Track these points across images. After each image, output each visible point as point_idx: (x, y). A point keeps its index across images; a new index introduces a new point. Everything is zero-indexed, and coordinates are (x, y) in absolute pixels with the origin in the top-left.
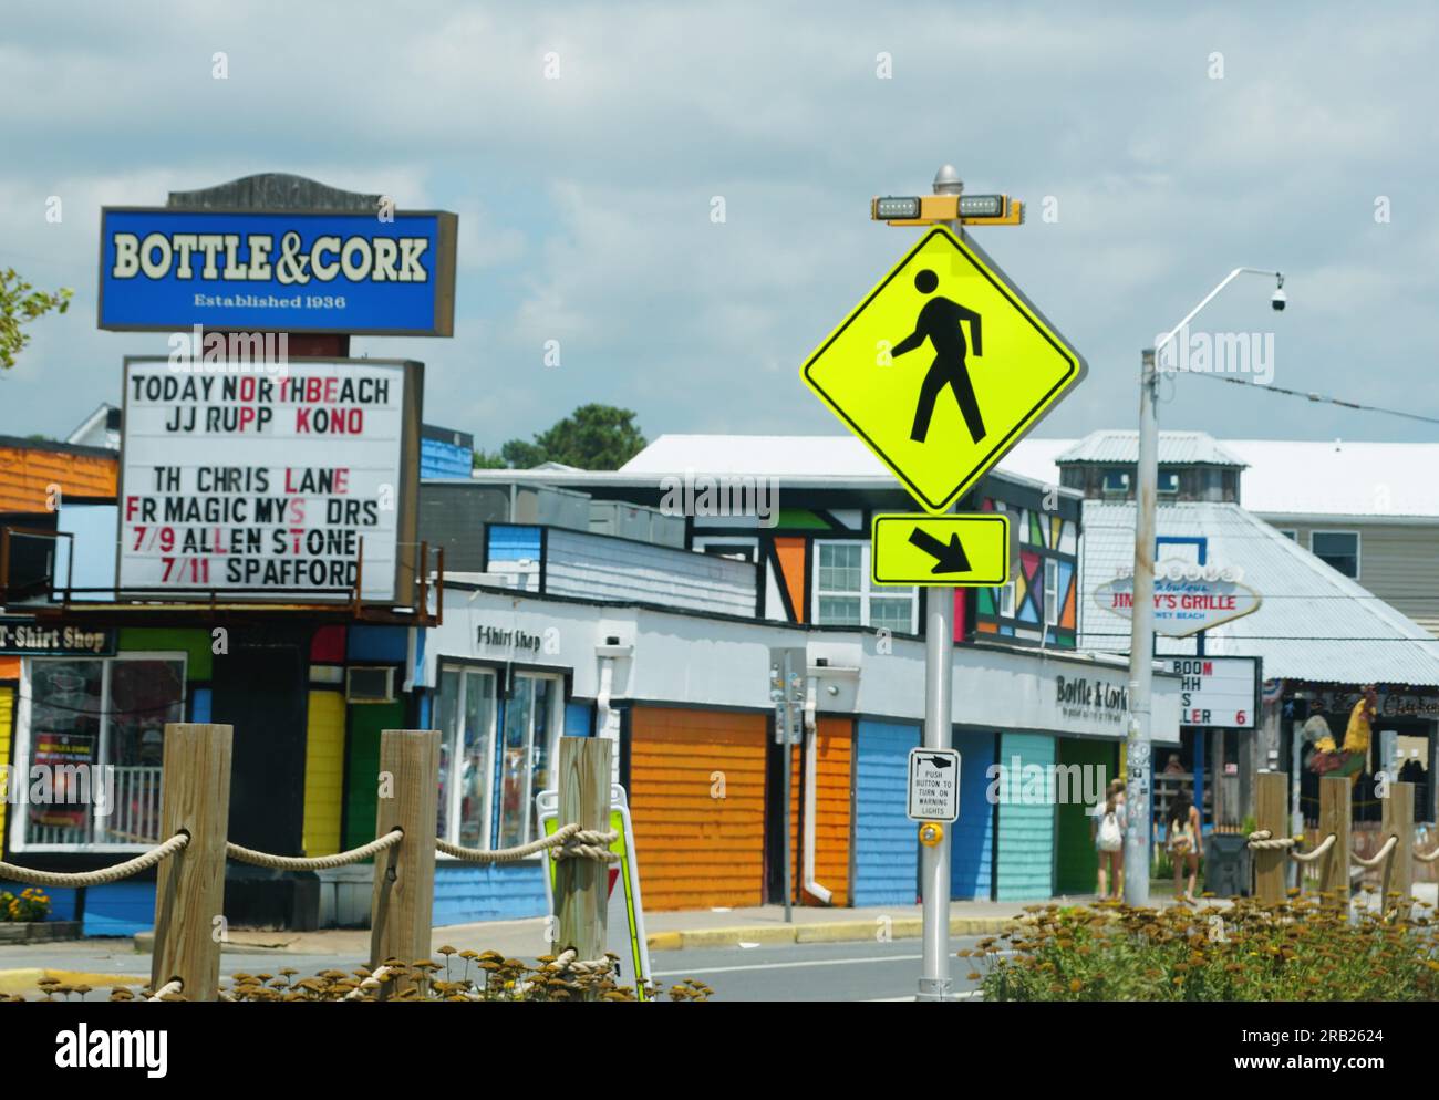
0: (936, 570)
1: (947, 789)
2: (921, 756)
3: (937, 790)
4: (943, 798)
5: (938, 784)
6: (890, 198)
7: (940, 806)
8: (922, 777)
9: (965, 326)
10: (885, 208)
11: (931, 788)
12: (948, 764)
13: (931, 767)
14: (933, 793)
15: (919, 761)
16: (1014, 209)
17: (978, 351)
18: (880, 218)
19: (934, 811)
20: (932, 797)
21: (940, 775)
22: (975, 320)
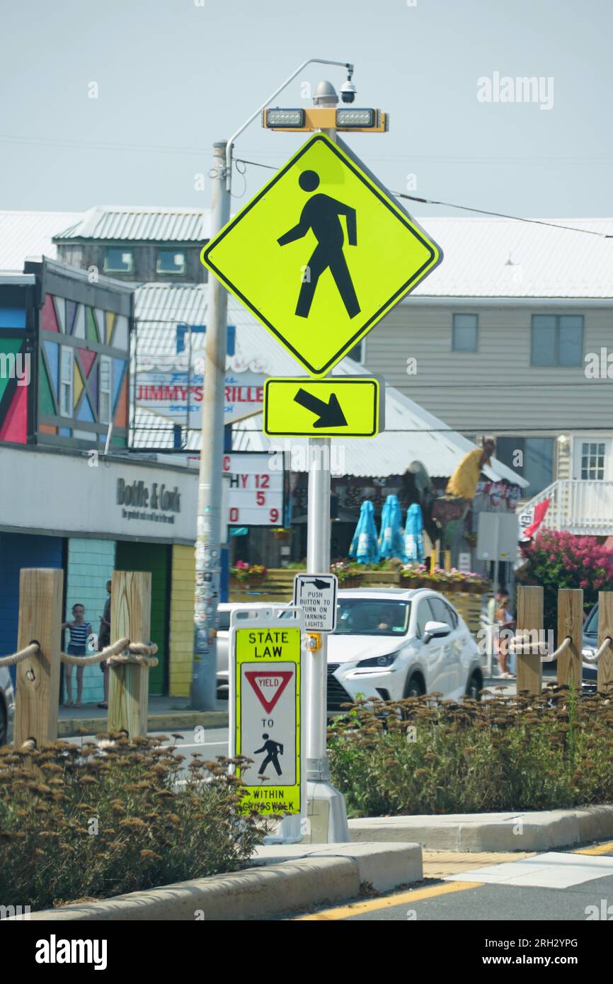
0: (317, 425)
1: (326, 606)
2: (305, 580)
3: (318, 607)
4: (323, 614)
5: (318, 602)
6: (278, 109)
7: (320, 621)
8: (305, 596)
9: (343, 219)
10: (275, 118)
11: (313, 606)
12: (327, 585)
13: (314, 588)
14: (314, 610)
15: (303, 584)
16: (382, 119)
17: (353, 241)
18: (270, 126)
19: (315, 624)
20: (314, 613)
21: (321, 595)
22: (351, 214)
